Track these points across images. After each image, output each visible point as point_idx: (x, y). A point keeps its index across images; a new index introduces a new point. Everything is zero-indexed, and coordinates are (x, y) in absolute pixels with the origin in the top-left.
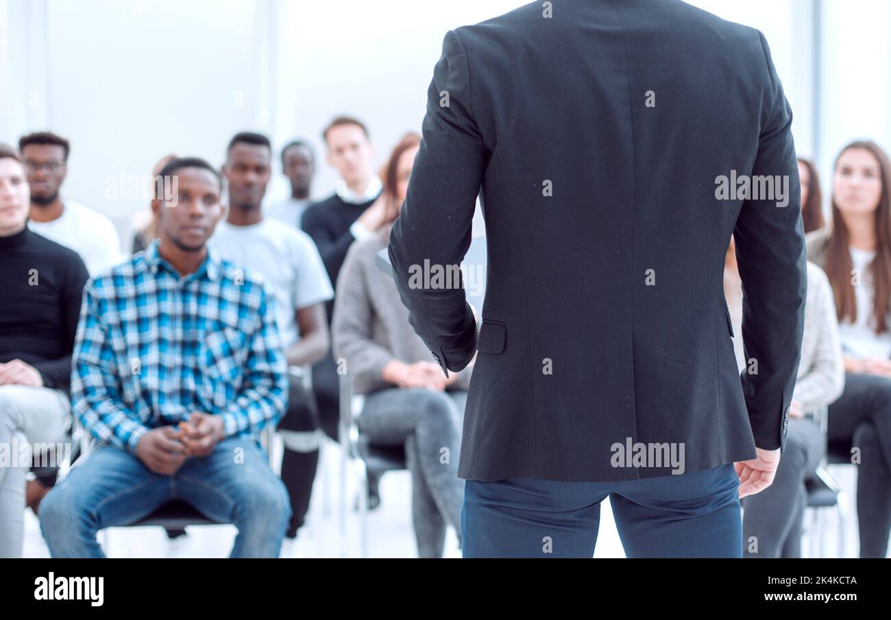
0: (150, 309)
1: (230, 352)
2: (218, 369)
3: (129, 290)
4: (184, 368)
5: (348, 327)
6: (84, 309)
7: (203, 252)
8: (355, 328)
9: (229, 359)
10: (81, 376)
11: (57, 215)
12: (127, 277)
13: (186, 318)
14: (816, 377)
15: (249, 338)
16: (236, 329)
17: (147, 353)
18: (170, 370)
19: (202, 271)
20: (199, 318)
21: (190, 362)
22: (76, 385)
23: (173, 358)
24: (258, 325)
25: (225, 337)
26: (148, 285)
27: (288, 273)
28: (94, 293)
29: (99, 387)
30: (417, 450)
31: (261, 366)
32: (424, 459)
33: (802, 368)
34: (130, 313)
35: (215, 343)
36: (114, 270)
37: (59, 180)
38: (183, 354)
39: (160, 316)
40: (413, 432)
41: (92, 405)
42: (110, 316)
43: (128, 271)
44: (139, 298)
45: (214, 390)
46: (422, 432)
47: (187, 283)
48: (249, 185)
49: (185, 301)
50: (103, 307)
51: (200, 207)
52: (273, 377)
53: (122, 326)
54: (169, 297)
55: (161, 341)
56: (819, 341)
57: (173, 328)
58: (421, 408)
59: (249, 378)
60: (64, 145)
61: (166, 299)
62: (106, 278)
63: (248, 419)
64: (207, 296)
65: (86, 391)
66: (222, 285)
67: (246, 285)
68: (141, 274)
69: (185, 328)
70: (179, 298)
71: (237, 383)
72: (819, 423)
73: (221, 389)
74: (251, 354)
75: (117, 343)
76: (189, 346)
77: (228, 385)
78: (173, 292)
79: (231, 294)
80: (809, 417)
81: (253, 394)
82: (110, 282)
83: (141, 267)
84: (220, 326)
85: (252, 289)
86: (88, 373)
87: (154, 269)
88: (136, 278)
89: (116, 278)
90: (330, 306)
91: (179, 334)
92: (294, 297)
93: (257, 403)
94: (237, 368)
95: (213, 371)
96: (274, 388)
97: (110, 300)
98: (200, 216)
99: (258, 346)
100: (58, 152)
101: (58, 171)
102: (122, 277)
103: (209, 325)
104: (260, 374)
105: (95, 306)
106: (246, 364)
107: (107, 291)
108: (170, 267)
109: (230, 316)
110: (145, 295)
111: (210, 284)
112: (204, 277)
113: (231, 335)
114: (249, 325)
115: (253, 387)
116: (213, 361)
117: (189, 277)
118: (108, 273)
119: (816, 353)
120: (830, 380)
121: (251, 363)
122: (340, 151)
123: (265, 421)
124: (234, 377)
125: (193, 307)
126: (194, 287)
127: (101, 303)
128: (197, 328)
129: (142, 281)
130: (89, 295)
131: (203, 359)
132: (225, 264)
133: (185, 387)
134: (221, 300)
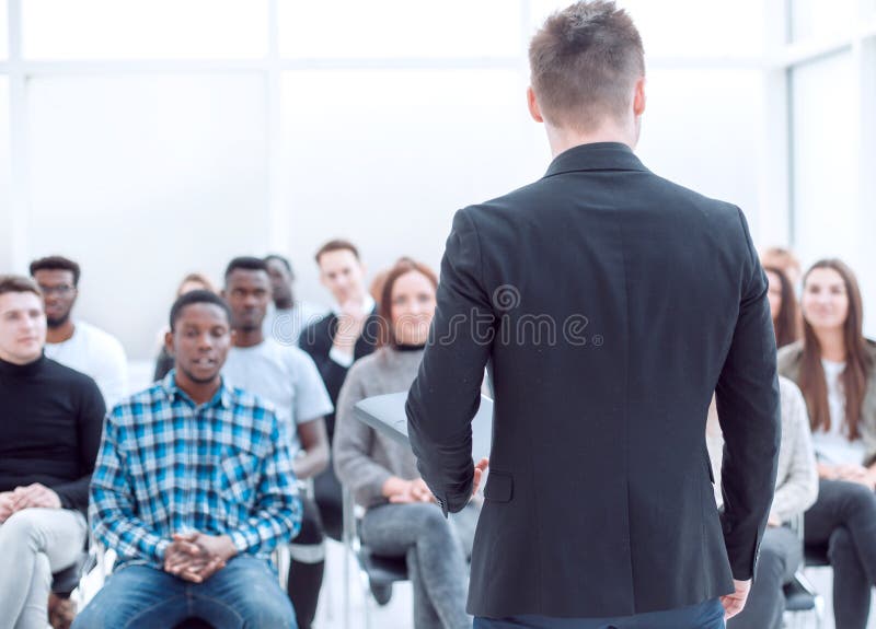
0: (167, 435)
1: (243, 476)
2: (232, 492)
3: (146, 417)
4: (199, 491)
5: (348, 445)
6: (104, 436)
7: (217, 381)
8: (356, 447)
9: (242, 482)
10: (97, 501)
11: (68, 336)
12: (146, 405)
13: (202, 443)
14: (791, 487)
15: (262, 463)
16: (250, 454)
17: (164, 479)
18: (187, 493)
19: (217, 400)
20: (214, 444)
21: (206, 486)
22: (93, 510)
23: (189, 481)
24: (270, 450)
25: (239, 461)
26: (166, 412)
27: (290, 391)
28: (114, 420)
29: (115, 509)
30: (417, 562)
31: (273, 489)
32: (424, 570)
33: (779, 479)
34: (147, 439)
35: (230, 467)
36: (133, 397)
37: (70, 304)
38: (198, 478)
39: (177, 443)
40: (414, 545)
41: (110, 526)
42: (129, 443)
43: (146, 399)
44: (156, 425)
45: (228, 511)
46: (422, 545)
47: (203, 410)
48: (249, 308)
49: (200, 428)
50: (123, 435)
51: (208, 340)
52: (285, 499)
53: (140, 452)
54: (186, 424)
55: (177, 466)
56: (795, 452)
57: (190, 453)
58: (421, 523)
59: (261, 501)
60: (72, 268)
61: (182, 427)
62: (125, 406)
63: (259, 536)
64: (221, 422)
65: (102, 514)
66: (235, 412)
67: (257, 411)
68: (159, 402)
69: (201, 453)
70: (195, 424)
71: (249, 505)
72: (797, 531)
73: (234, 510)
74: (264, 478)
75: (136, 469)
76: (205, 470)
77: (240, 507)
78: (189, 419)
79: (245, 420)
80: (786, 525)
81: (264, 514)
82: (129, 410)
83: (159, 395)
84: (235, 451)
85: (265, 416)
86: (104, 497)
87: (172, 398)
88: (154, 405)
89: (135, 407)
90: (330, 420)
91: (195, 459)
92: (295, 413)
93: (267, 521)
94: (249, 491)
95: (227, 494)
96: (284, 509)
97: (129, 428)
98: (209, 349)
99: (270, 471)
100: (68, 277)
101: (69, 295)
102: (141, 405)
103: (224, 450)
104: (271, 497)
105: (114, 433)
106: (259, 487)
107: (126, 419)
108: (186, 396)
109: (244, 441)
110: (162, 422)
111: (225, 412)
112: (219, 405)
113: (245, 460)
114: (262, 449)
115: (265, 509)
116: (227, 484)
117: (204, 405)
118: (128, 402)
119: (791, 465)
120: (805, 488)
121: (264, 487)
122: (333, 276)
123: (275, 538)
124: (246, 500)
125: (208, 434)
126: (209, 414)
127: (120, 431)
128: (213, 453)
129: (161, 409)
130: (109, 422)
131: (218, 483)
132: (238, 392)
133: (201, 511)
134: (235, 427)
